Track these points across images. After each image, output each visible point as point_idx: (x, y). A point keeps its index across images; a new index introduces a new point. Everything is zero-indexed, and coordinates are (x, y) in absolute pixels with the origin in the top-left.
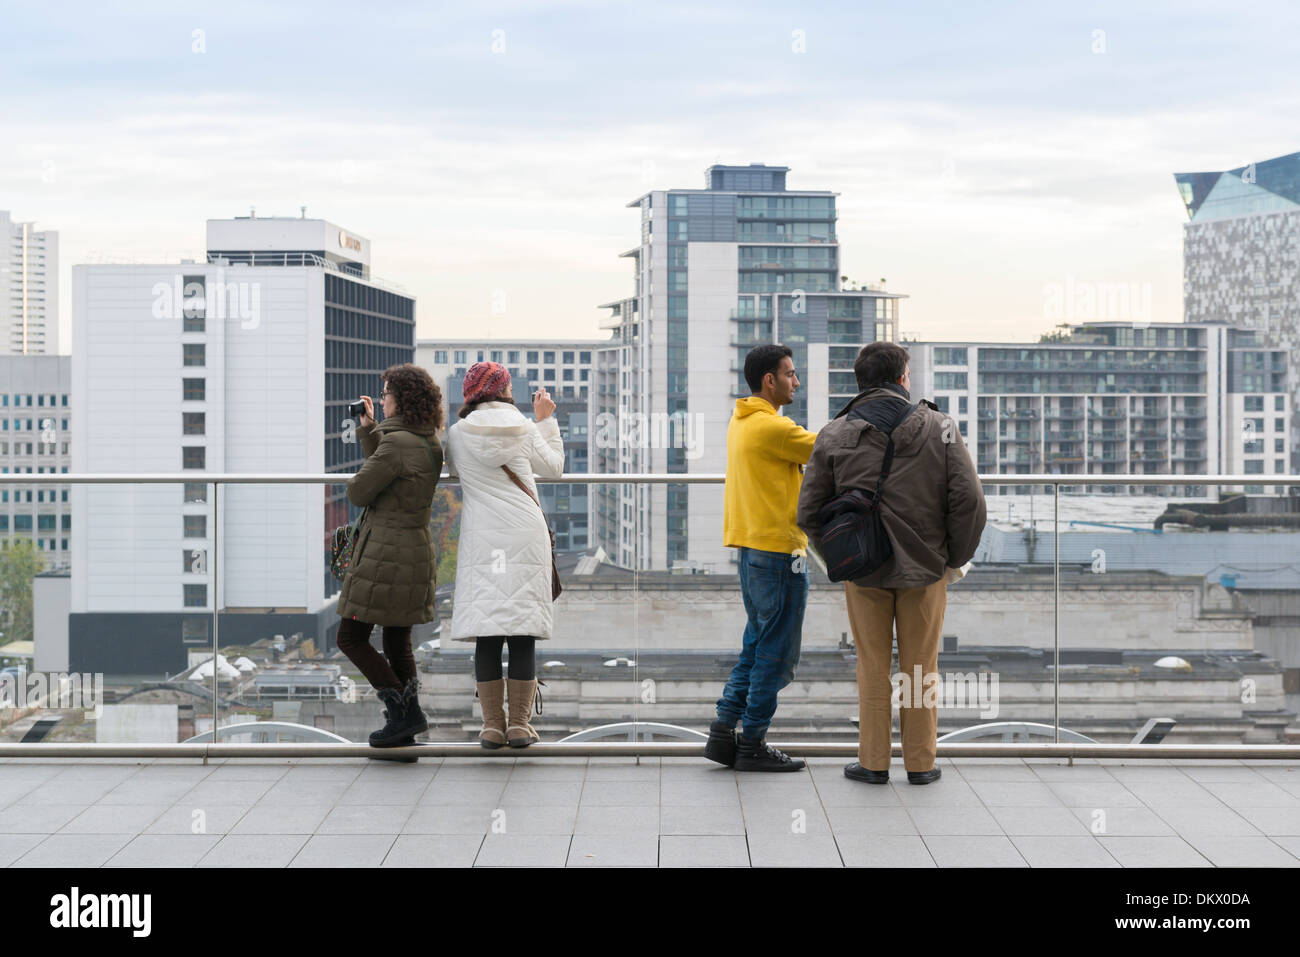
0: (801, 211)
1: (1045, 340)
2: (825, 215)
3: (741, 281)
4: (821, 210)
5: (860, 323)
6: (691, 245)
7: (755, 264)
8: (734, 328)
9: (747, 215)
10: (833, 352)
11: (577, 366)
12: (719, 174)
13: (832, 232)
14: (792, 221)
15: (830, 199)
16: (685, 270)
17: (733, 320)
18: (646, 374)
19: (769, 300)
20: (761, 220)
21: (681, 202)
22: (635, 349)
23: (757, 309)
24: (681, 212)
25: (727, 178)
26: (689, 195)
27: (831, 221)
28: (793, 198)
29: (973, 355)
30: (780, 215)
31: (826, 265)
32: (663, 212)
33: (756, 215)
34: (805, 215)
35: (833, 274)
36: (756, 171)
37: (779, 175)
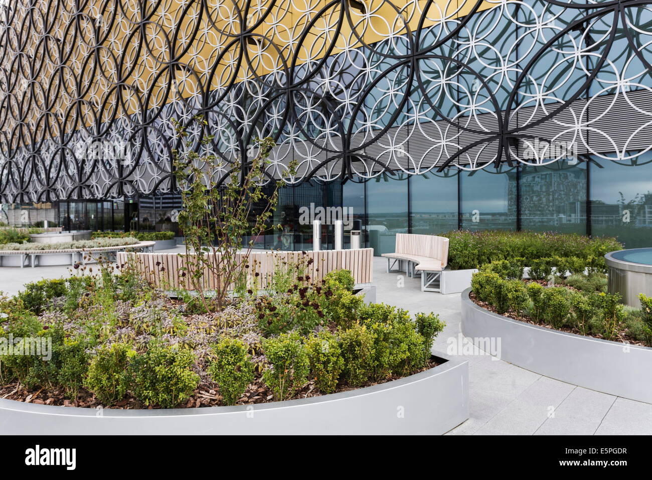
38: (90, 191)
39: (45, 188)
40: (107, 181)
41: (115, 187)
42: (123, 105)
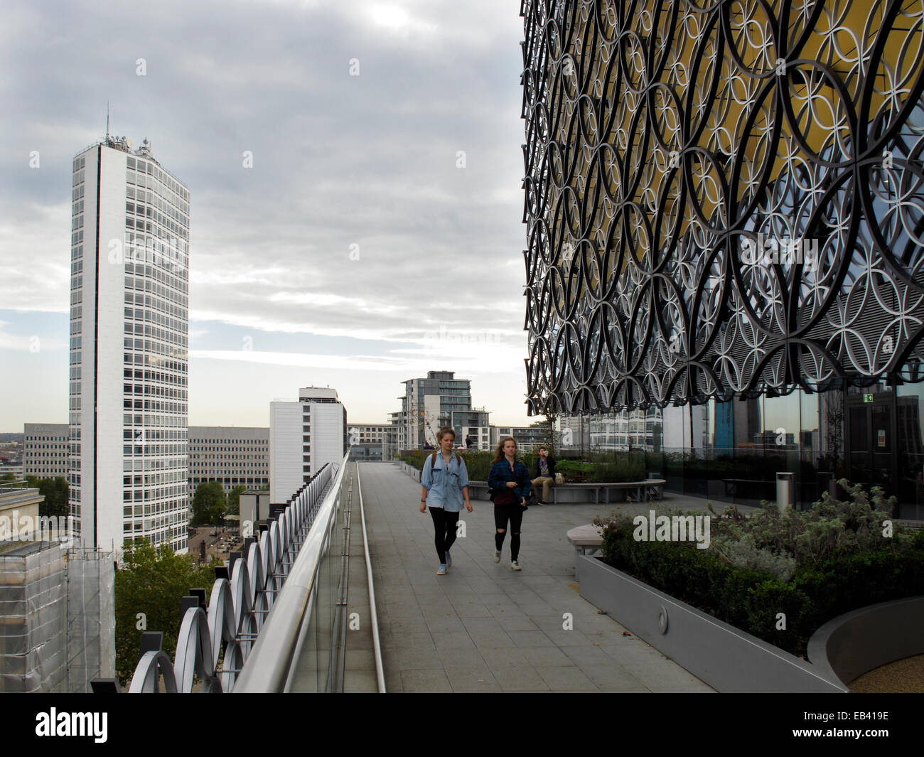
0: (459, 386)
1: (532, 426)
2: (466, 387)
3: (441, 407)
4: (465, 386)
5: (477, 421)
6: (425, 396)
7: (445, 402)
8: (439, 422)
9: (442, 387)
10: (470, 430)
11: (371, 432)
12: (432, 374)
13: (469, 392)
14: (456, 389)
15: (468, 382)
16: (424, 404)
17: (438, 419)
18: (410, 436)
19: (450, 413)
20: (446, 388)
21: (422, 382)
22: (406, 428)
23: (447, 415)
24: (422, 386)
25: (436, 375)
26: (424, 380)
27: (469, 389)
28: (457, 382)
29: (511, 430)
30: (453, 387)
31: (467, 403)
32: (416, 386)
33: (445, 387)
34: (460, 387)
35: (469, 405)
36: (444, 373)
37: (451, 374)
38: (715, 377)
39: (626, 375)
40: (756, 348)
41: (779, 360)
42: (794, 124)
